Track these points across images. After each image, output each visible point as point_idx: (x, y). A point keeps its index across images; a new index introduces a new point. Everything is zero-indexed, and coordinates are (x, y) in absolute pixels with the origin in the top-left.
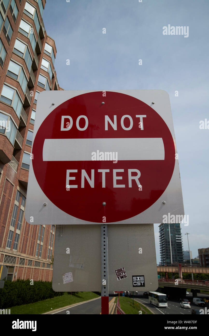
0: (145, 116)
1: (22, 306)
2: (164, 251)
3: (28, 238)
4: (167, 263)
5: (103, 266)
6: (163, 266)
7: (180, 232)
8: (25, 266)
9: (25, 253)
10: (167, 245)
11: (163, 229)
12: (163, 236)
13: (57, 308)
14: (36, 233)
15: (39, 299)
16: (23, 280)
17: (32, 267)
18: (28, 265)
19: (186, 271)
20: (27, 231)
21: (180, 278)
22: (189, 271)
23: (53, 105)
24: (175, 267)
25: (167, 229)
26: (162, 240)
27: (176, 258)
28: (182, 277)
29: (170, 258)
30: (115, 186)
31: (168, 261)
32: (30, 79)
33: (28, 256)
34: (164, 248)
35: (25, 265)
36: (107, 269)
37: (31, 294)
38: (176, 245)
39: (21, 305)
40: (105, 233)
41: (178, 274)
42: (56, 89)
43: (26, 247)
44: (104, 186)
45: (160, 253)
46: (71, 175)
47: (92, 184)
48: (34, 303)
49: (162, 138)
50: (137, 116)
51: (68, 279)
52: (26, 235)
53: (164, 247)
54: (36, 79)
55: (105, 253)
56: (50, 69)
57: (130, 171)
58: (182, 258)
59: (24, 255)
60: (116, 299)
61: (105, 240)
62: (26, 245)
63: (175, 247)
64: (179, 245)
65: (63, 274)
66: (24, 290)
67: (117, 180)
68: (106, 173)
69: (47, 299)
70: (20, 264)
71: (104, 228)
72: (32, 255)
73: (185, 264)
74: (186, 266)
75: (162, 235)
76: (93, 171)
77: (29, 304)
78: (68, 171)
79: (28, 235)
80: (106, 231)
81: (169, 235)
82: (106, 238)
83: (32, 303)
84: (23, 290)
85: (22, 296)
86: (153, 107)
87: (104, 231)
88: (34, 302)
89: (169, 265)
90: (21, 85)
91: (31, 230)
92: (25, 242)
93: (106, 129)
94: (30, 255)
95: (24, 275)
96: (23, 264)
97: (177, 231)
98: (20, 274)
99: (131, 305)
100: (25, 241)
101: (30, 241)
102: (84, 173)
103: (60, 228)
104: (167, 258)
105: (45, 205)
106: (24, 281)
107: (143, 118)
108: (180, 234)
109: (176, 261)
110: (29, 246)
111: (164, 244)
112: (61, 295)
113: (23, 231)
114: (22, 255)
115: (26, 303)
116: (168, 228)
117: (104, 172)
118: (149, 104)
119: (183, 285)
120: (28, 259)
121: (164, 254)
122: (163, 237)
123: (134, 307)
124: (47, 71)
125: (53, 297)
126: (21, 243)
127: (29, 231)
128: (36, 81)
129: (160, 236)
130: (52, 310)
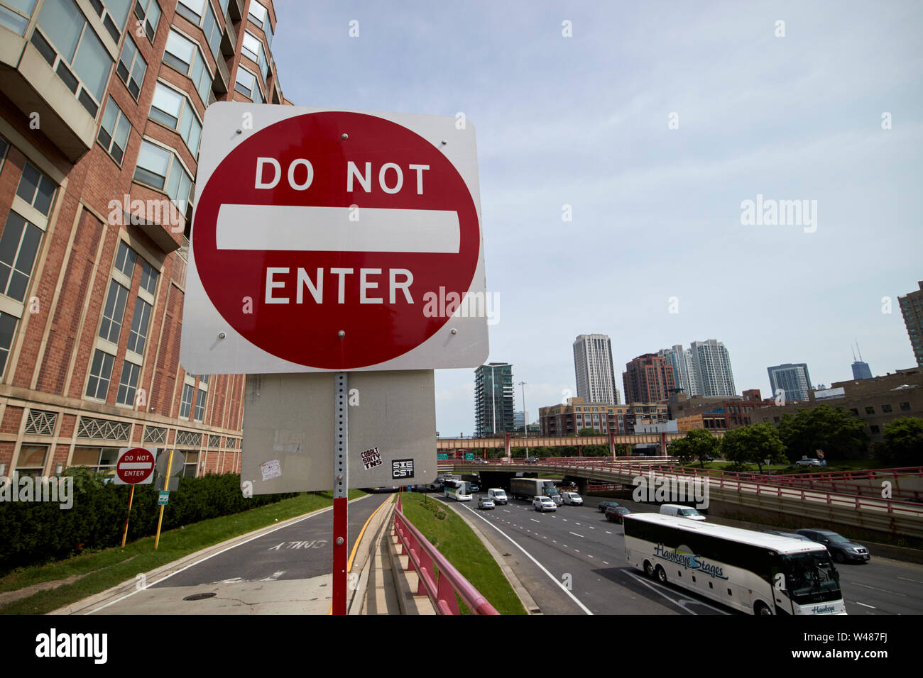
0: (427, 167)
1: (219, 519)
2: (481, 413)
3: (224, 398)
4: (487, 433)
5: (339, 446)
6: (480, 438)
7: (511, 381)
8: (220, 449)
9: (219, 425)
10: (487, 403)
11: (482, 376)
12: (481, 388)
13: (287, 519)
14: (241, 389)
15: (252, 505)
16: (219, 474)
17: (235, 450)
18: (228, 447)
19: (517, 445)
20: (221, 384)
21: (507, 456)
22: (521, 445)
23: (239, 133)
24: (499, 440)
25: (489, 377)
26: (480, 395)
27: (502, 424)
28: (509, 454)
29: (492, 425)
30: (364, 300)
31: (488, 429)
32: (217, 74)
33: (226, 431)
34: (481, 409)
35: (222, 447)
36: (345, 450)
37: (235, 497)
38: (502, 403)
39: (216, 517)
40: (342, 387)
41: (504, 450)
42: (275, 101)
43: (221, 416)
44: (341, 300)
45: (476, 417)
46: (277, 277)
47: (318, 296)
48: (242, 513)
49: (456, 212)
50: (412, 167)
51: (272, 472)
52: (220, 392)
53: (482, 407)
54: (233, 77)
55: (341, 423)
56: (261, 58)
57: (393, 272)
58: (513, 424)
59: (217, 430)
60: (396, 497)
61: (342, 400)
62: (221, 411)
63: (500, 407)
64: (508, 403)
65: (263, 464)
66: (222, 491)
67: (367, 290)
68: (347, 276)
69: (267, 504)
70: (211, 445)
71: (341, 378)
72: (235, 429)
73: (517, 434)
74: (518, 437)
75: (479, 387)
76: (320, 271)
77: (233, 516)
78: (271, 271)
79: (224, 393)
80: (344, 385)
81: (491, 387)
82: (344, 397)
83: (239, 512)
84: (219, 491)
85: (217, 502)
86: (443, 150)
87: (341, 384)
88: (242, 511)
89: (489, 436)
90: (197, 86)
91: (231, 383)
92: (219, 406)
93: (350, 188)
94: (230, 428)
95: (220, 465)
96: (217, 446)
97: (505, 379)
98: (211, 462)
99: (421, 505)
100: (219, 403)
101: (228, 403)
102: (302, 274)
103: (256, 380)
104: (487, 425)
105: (222, 337)
106: (220, 476)
107: (424, 171)
108: (511, 385)
109: (502, 429)
110: (227, 414)
111: (482, 402)
112: (294, 496)
113: (213, 386)
114: (214, 429)
115: (227, 514)
116: (491, 375)
117: (342, 272)
118: (437, 144)
119: (510, 466)
120: (227, 436)
121: (482, 418)
122: (483, 389)
123: (427, 508)
124: (255, 61)
125: (279, 501)
126: (210, 407)
127: (226, 384)
128: (232, 79)
129: (476, 389)
130: (278, 522)
